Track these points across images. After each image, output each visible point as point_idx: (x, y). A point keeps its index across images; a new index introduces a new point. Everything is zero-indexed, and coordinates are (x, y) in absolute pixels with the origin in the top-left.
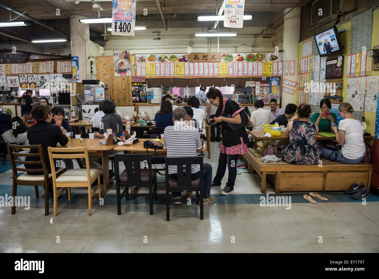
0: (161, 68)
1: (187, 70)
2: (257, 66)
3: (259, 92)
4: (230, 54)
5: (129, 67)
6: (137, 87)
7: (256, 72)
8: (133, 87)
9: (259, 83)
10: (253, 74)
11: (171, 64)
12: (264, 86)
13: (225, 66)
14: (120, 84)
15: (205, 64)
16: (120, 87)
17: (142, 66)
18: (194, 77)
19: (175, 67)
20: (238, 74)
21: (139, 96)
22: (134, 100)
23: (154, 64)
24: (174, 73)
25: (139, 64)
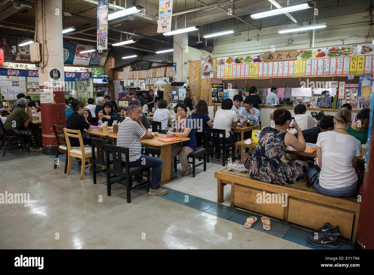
0: (237, 69)
1: (261, 70)
2: (342, 62)
3: (343, 95)
4: (308, 50)
5: (212, 70)
6: (216, 88)
7: (341, 70)
8: (212, 88)
9: (344, 83)
10: (336, 72)
11: (246, 65)
12: (350, 87)
13: (301, 64)
14: (205, 86)
15: (280, 63)
16: (205, 88)
17: (222, 69)
18: (268, 78)
19: (250, 68)
20: (317, 73)
21: (218, 97)
22: (213, 100)
23: (232, 65)
24: (248, 74)
25: (219, 67)
